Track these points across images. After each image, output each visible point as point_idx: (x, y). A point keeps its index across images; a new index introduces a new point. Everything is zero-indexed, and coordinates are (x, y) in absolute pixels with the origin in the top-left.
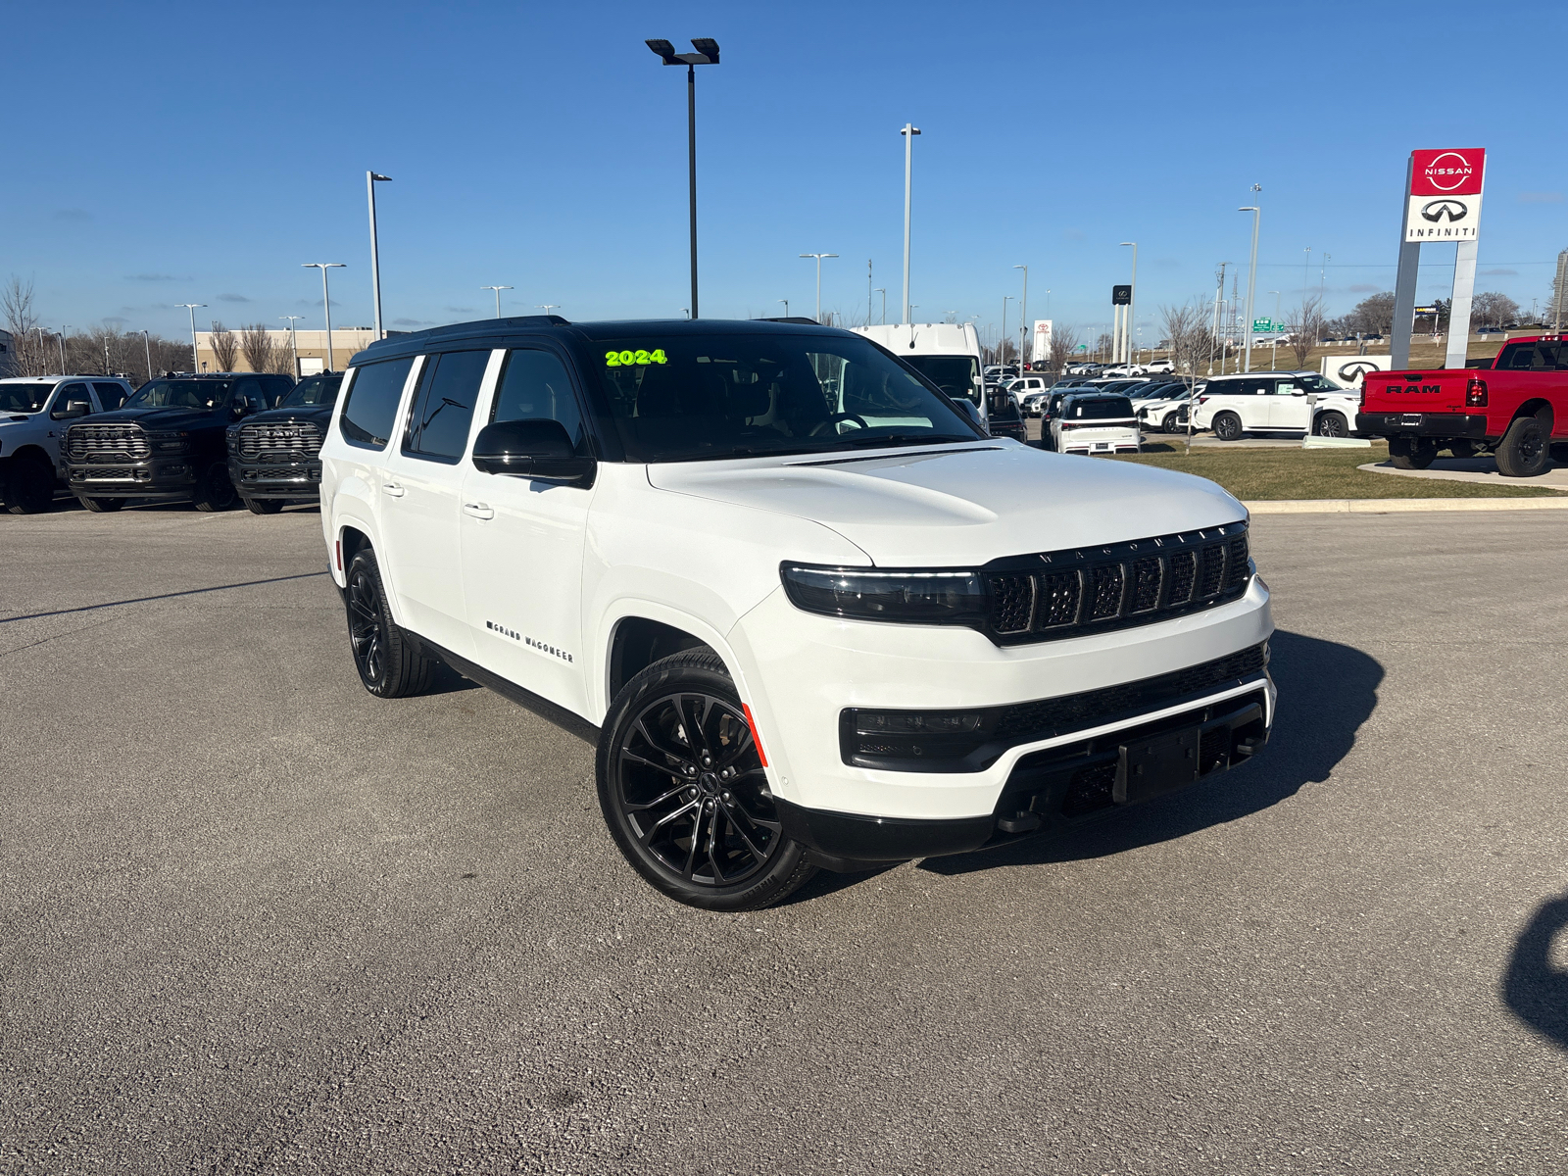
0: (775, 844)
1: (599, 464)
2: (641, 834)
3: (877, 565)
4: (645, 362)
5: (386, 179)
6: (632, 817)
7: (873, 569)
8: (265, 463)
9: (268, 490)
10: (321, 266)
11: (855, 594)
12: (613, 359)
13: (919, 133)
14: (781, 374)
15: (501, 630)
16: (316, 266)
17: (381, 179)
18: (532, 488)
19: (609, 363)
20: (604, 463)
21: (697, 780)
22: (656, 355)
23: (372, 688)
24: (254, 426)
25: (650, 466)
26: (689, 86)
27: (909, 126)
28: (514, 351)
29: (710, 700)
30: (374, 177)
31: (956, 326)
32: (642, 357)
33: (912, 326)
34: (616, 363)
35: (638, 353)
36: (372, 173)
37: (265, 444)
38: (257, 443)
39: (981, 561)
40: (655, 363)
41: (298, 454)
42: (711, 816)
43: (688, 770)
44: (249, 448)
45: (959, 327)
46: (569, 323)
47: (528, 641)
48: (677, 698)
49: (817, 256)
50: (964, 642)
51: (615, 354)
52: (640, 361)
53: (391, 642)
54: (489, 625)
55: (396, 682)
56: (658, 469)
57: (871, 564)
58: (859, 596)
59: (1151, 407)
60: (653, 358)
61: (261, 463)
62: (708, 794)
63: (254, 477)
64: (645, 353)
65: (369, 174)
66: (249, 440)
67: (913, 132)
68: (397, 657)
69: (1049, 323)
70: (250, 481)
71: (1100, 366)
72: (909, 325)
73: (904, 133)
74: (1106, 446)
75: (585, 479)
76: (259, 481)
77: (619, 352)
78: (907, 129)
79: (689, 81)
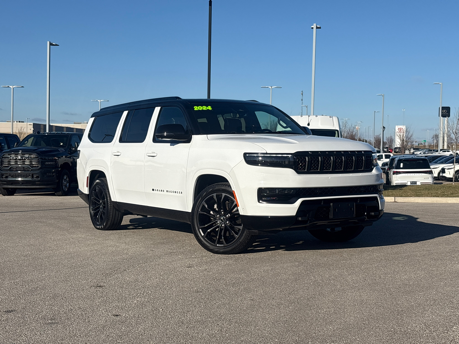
0: (240, 233)
1: (193, 136)
2: (203, 234)
3: (268, 152)
4: (206, 109)
5: (56, 45)
6: (200, 230)
7: (267, 153)
8: (12, 171)
9: (12, 183)
10: (11, 87)
11: (262, 161)
12: (196, 108)
13: (320, 28)
14: (246, 115)
15: (158, 190)
16: (8, 87)
17: (54, 45)
18: (171, 145)
19: (195, 109)
20: (195, 136)
21: (219, 219)
22: (209, 108)
23: (98, 227)
24: (9, 154)
25: (208, 135)
26: (209, 7)
27: (315, 25)
28: (163, 108)
29: (224, 195)
30: (51, 44)
31: (329, 117)
32: (205, 108)
33: (309, 116)
34: (197, 109)
35: (203, 107)
36: (50, 42)
37: (13, 163)
38: (9, 162)
39: (293, 152)
40: (209, 110)
41: (28, 167)
42: (223, 229)
43: (217, 216)
44: (6, 164)
45: (330, 117)
46: (182, 99)
47: (167, 191)
48: (215, 195)
49: (270, 87)
50: (289, 172)
51: (197, 107)
52: (204, 109)
53: (109, 208)
54: (153, 190)
55: (109, 223)
56: (210, 136)
57: (266, 152)
58: (263, 162)
59: (447, 168)
60: (208, 108)
61: (10, 171)
62: (222, 222)
63: (7, 177)
64: (205, 107)
65: (48, 43)
66: (6, 161)
67: (317, 28)
68: (111, 213)
69: (404, 127)
70: (4, 179)
71: (431, 150)
72: (307, 116)
73: (312, 28)
74: (415, 183)
75: (189, 141)
76: (9, 179)
77: (198, 106)
78: (314, 26)
79: (210, 5)
